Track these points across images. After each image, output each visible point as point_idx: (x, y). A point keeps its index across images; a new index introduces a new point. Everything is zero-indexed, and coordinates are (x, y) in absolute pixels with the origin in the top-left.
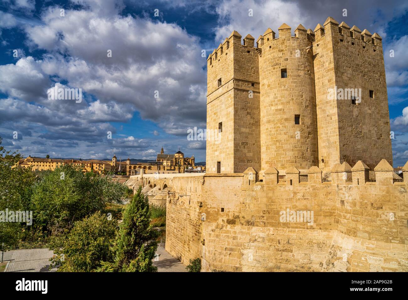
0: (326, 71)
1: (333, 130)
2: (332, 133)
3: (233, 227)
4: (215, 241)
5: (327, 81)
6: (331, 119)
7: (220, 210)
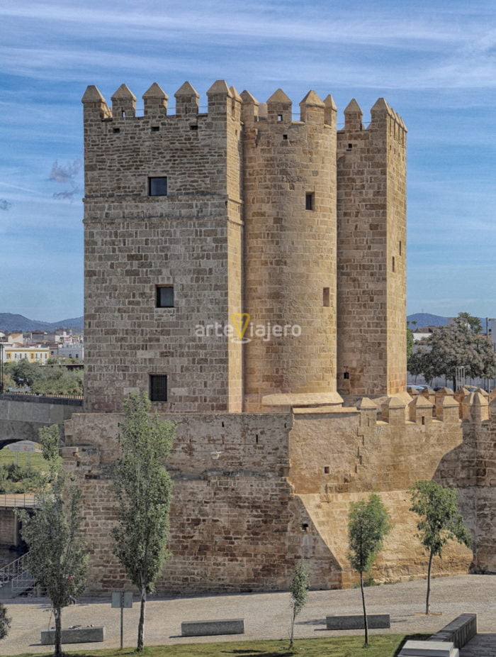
0: (366, 205)
1: (375, 321)
2: (371, 325)
3: (346, 497)
4: (328, 522)
5: (367, 226)
6: (372, 300)
7: (323, 470)
